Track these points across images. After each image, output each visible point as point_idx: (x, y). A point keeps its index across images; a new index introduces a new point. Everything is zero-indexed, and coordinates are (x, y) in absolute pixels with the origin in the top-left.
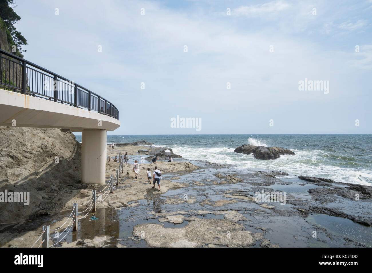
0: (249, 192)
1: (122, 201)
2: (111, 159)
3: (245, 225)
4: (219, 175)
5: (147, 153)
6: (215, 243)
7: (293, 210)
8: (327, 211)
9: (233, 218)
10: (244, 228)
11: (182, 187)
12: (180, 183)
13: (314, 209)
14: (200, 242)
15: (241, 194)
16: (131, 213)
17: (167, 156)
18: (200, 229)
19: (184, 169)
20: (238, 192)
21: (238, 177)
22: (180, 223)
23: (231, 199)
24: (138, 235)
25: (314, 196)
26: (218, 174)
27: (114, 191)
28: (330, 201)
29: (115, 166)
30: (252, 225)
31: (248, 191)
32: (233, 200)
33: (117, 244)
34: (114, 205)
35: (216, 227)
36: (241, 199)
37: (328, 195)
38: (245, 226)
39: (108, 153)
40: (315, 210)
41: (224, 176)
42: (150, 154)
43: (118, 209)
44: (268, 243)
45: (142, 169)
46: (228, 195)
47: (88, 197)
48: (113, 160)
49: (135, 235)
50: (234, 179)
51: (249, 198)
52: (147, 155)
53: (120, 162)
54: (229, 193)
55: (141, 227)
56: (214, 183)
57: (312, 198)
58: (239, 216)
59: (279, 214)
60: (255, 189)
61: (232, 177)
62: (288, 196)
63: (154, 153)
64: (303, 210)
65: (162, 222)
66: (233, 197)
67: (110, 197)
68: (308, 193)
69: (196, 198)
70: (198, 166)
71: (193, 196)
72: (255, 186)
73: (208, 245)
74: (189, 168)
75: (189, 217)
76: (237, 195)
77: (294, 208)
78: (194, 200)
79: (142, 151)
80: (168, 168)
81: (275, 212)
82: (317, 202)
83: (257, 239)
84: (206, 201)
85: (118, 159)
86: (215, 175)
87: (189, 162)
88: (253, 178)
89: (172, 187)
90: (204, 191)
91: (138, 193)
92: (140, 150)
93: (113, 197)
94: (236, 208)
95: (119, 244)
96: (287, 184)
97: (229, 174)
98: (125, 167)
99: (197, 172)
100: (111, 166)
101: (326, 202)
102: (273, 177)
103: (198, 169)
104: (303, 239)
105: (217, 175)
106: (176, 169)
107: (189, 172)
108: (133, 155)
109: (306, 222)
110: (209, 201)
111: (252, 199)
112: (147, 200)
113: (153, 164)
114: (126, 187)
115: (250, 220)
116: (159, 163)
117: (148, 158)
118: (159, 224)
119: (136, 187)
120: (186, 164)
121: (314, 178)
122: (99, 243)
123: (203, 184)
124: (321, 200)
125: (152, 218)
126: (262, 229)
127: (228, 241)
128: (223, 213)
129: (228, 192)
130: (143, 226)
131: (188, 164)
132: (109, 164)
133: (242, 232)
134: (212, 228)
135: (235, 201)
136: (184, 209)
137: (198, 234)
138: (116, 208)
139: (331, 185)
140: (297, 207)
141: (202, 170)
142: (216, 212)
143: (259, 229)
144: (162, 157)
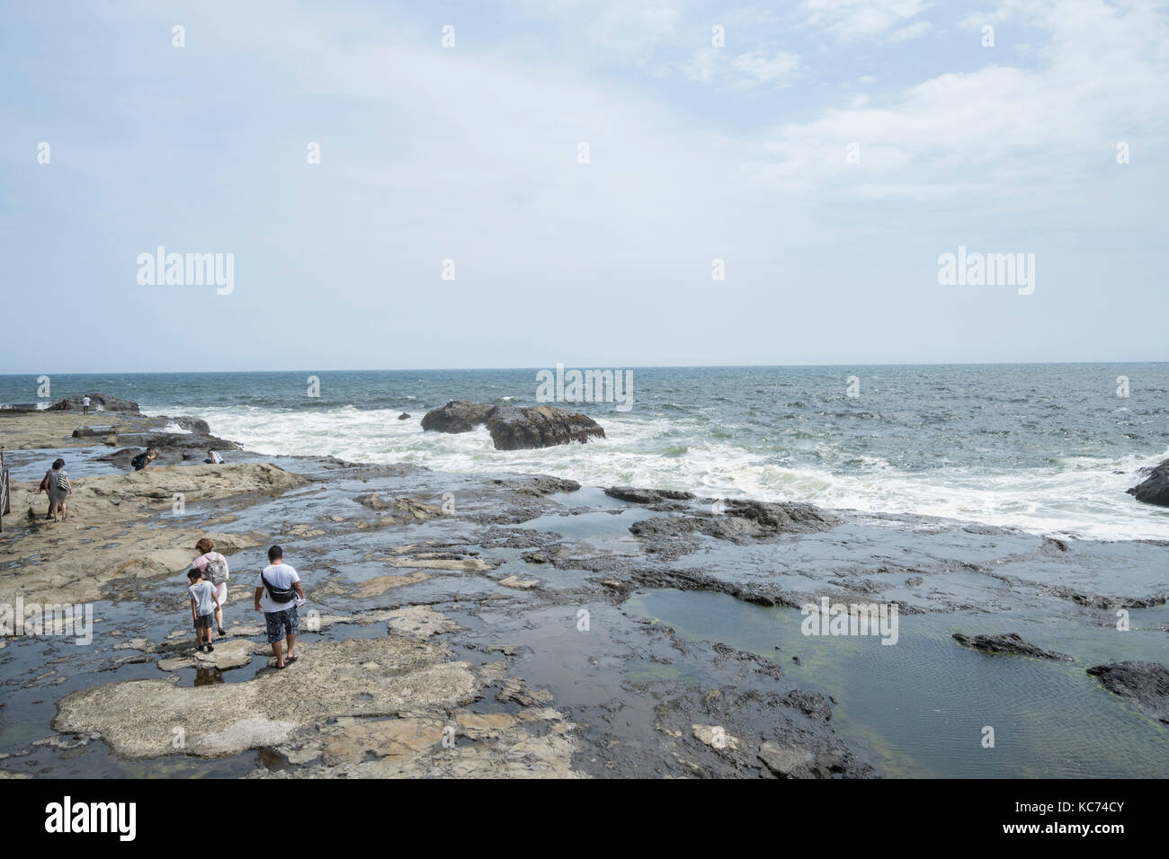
0: (464, 547)
3: (454, 644)
4: (373, 499)
5: (112, 439)
6: (357, 714)
7: (590, 586)
8: (675, 579)
9: (418, 629)
10: (450, 654)
11: (246, 548)
12: (238, 533)
13: (645, 576)
14: (309, 717)
15: (441, 554)
17: (189, 447)
18: (311, 675)
19: (252, 487)
20: (434, 549)
21: (431, 502)
22: (238, 667)
23: (410, 570)
24: (77, 726)
25: (644, 540)
26: (371, 496)
28: (685, 551)
30: (473, 642)
31: (464, 542)
32: (418, 575)
35: (361, 663)
36: (442, 569)
37: (680, 534)
38: (455, 648)
40: (647, 579)
41: (389, 502)
42: (121, 440)
44: (519, 688)
45: (89, 496)
46: (401, 559)
49: (65, 727)
50: (420, 508)
51: (466, 563)
52: (112, 444)
54: (404, 554)
55: (90, 700)
56: (356, 527)
57: (641, 548)
58: (436, 621)
59: (551, 602)
60: (484, 534)
61: (416, 504)
62: (579, 549)
63: (140, 436)
64: (617, 584)
65: (171, 671)
66: (416, 564)
68: (631, 534)
70: (302, 476)
72: (484, 525)
73: (336, 721)
74: (271, 483)
76: (429, 558)
77: (591, 581)
79: (90, 433)
80: (193, 487)
81: (542, 598)
82: (653, 556)
83: (488, 682)
84: (331, 584)
86: (361, 500)
87: (271, 464)
88: (478, 501)
90: (322, 553)
91: (75, 580)
92: (82, 428)
94: (425, 596)
96: (576, 514)
97: (406, 493)
98: (21, 491)
99: (298, 495)
101: (672, 554)
102: (537, 496)
103: (302, 484)
104: (614, 662)
105: (366, 500)
106: (223, 488)
107: (272, 496)
108: (50, 447)
109: (624, 614)
110: (339, 583)
111: (476, 565)
112: (112, 602)
113: (134, 475)
114: (23, 563)
115: (468, 629)
116: (158, 471)
117: (114, 455)
118: (159, 679)
119: (65, 561)
120: (258, 469)
121: (647, 491)
123: (321, 532)
124: (661, 550)
125: (131, 663)
126: (503, 651)
127: (400, 701)
128: (383, 616)
129: (401, 550)
130: (97, 692)
131: (269, 471)
133: (443, 666)
134: (349, 666)
135: (422, 575)
136: (251, 619)
137: (300, 694)
139: (689, 508)
140: (599, 575)
141: (317, 486)
142: (364, 616)
143: (494, 650)
144: (170, 450)
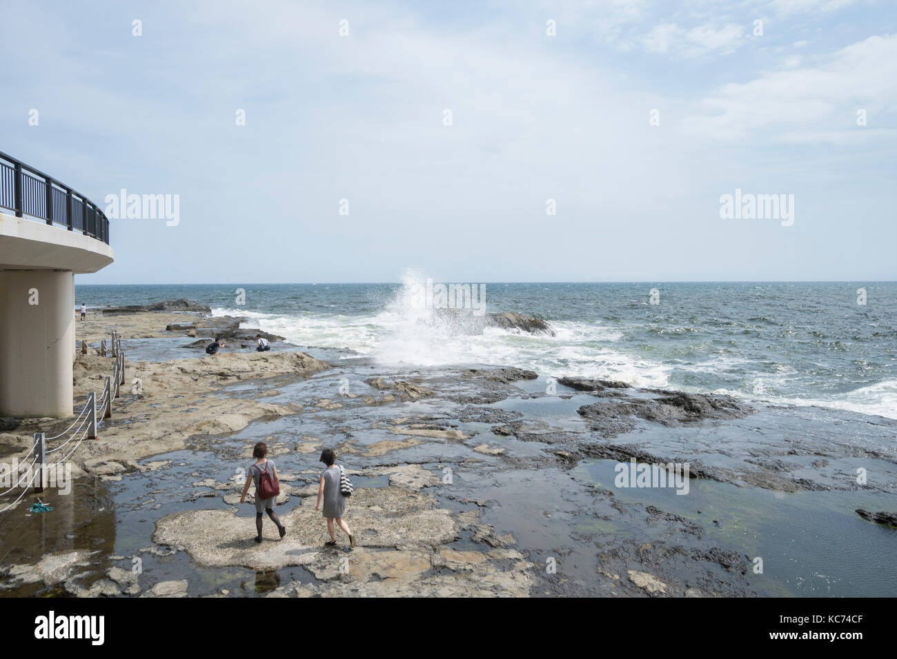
0: (449, 420)
1: (123, 457)
2: (89, 350)
3: (439, 495)
4: (379, 381)
6: (366, 544)
8: (614, 453)
9: (411, 482)
10: (436, 503)
11: (286, 416)
12: (280, 404)
13: (589, 449)
15: (429, 426)
16: (147, 486)
17: (246, 339)
19: (290, 370)
20: (424, 421)
21: (423, 385)
23: (406, 437)
24: (169, 540)
25: (589, 420)
26: (376, 379)
27: (98, 432)
28: (623, 430)
29: (100, 368)
30: (453, 495)
32: (411, 441)
33: (110, 569)
34: (98, 469)
35: (369, 506)
36: (430, 437)
37: (619, 417)
38: (439, 498)
39: (80, 333)
40: (591, 452)
41: (390, 384)
42: (200, 333)
43: (111, 478)
44: (488, 532)
45: (177, 374)
46: (399, 428)
47: (21, 451)
48: (95, 352)
49: (161, 540)
50: (413, 390)
51: (448, 433)
52: (193, 336)
53: (114, 356)
54: (401, 424)
55: (177, 521)
56: (365, 402)
57: (586, 427)
58: (425, 477)
59: (514, 466)
60: (462, 411)
61: (410, 386)
62: (536, 425)
63: (212, 330)
64: (567, 454)
65: (232, 504)
66: (410, 432)
67: (87, 450)
68: (579, 415)
69: (321, 440)
70: (327, 362)
71: (312, 435)
72: (462, 404)
74: (304, 367)
75: (303, 486)
76: (420, 428)
77: (546, 451)
78: (316, 445)
79: (178, 328)
80: (248, 368)
81: (507, 463)
82: (596, 433)
83: (465, 526)
84: (347, 445)
85: (108, 347)
86: (369, 382)
87: (304, 353)
88: (458, 385)
89: (261, 416)
90: (340, 421)
91: (167, 434)
92: (173, 324)
93: (95, 448)
94: (417, 457)
95: (114, 568)
96: (534, 397)
97: (403, 378)
98: (131, 369)
99: (323, 377)
100: (91, 369)
101: (612, 432)
102: (504, 383)
103: (326, 369)
104: (564, 516)
105: (373, 382)
106: (269, 370)
107: (304, 377)
108: (151, 337)
109: (572, 479)
110: (353, 444)
111: (456, 435)
112: (192, 452)
113: (208, 358)
114: (133, 420)
116: (225, 357)
117: (194, 344)
118: (225, 509)
119: (160, 421)
120: (295, 357)
121: (592, 381)
122: (58, 570)
123: (340, 406)
124: (603, 429)
125: (205, 496)
126: (476, 503)
127: (398, 537)
128: (385, 471)
129: (399, 421)
130: (182, 517)
131: (302, 358)
132: (83, 361)
133: (430, 512)
134: (360, 508)
135: (415, 441)
138: (105, 478)
139: (626, 396)
140: (552, 447)
141: (337, 370)
142: (371, 470)
143: (469, 502)
144: (233, 341)
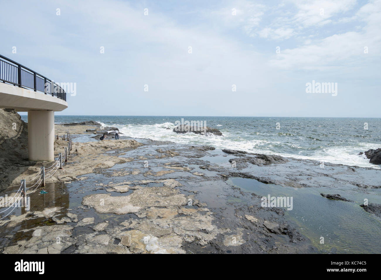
0: (184, 164)
1: (72, 175)
2: (59, 138)
4: (160, 150)
5: (95, 132)
6: (156, 206)
7: (217, 176)
8: (241, 175)
9: (171, 185)
11: (128, 162)
12: (126, 158)
14: (143, 206)
15: (177, 166)
16: (80, 186)
18: (144, 195)
19: (129, 146)
20: (175, 164)
21: (175, 151)
22: (126, 192)
23: (169, 169)
24: (87, 204)
27: (63, 167)
28: (244, 167)
29: (63, 144)
30: (186, 189)
31: (184, 162)
33: (67, 213)
34: (63, 179)
35: (157, 193)
36: (178, 169)
37: (243, 163)
38: (181, 191)
39: (56, 132)
40: (233, 175)
41: (164, 151)
42: (97, 133)
43: (68, 182)
44: (198, 202)
45: (90, 147)
46: (167, 167)
47: (36, 173)
48: (61, 139)
49: (85, 204)
50: (172, 153)
51: (184, 168)
52: (95, 134)
53: (68, 140)
54: (168, 165)
55: (90, 198)
56: (156, 157)
58: (176, 183)
59: (207, 180)
60: (189, 161)
62: (214, 166)
64: (225, 176)
65: (109, 192)
66: (171, 168)
67: (59, 173)
68: (229, 162)
69: (140, 170)
70: (142, 143)
71: (137, 169)
72: (189, 158)
73: (150, 208)
74: (134, 145)
75: (134, 186)
76: (174, 167)
77: (218, 174)
78: (138, 172)
79: (90, 131)
80: (115, 145)
81: (204, 178)
84: (149, 172)
85: (66, 137)
86: (157, 150)
87: (134, 140)
88: (188, 152)
89: (119, 162)
91: (86, 168)
92: (88, 129)
93: (62, 172)
94: (173, 177)
95: (69, 213)
96: (214, 156)
98: (74, 145)
99: (141, 148)
100: (60, 145)
101: (241, 168)
102: (204, 151)
103: (142, 146)
105: (158, 151)
106: (122, 146)
107: (134, 148)
108: (81, 134)
109: (227, 184)
110: (151, 172)
111: (187, 169)
112: (95, 174)
113: (100, 141)
114: (75, 163)
115: (185, 186)
116: (106, 141)
117: (96, 136)
118: (107, 194)
119: (84, 163)
120: (131, 141)
121: (234, 151)
122: (50, 213)
123: (147, 158)
125: (100, 189)
126: (194, 192)
127: (167, 203)
128: (162, 181)
130: (92, 196)
131: (133, 142)
132: (57, 142)
133: (178, 195)
134: (153, 194)
135: (172, 171)
136: (129, 180)
137: (141, 200)
138: (65, 182)
139: (245, 156)
140: (220, 173)
141: (146, 146)
142: (157, 181)
143: (191, 192)
144: (109, 136)
